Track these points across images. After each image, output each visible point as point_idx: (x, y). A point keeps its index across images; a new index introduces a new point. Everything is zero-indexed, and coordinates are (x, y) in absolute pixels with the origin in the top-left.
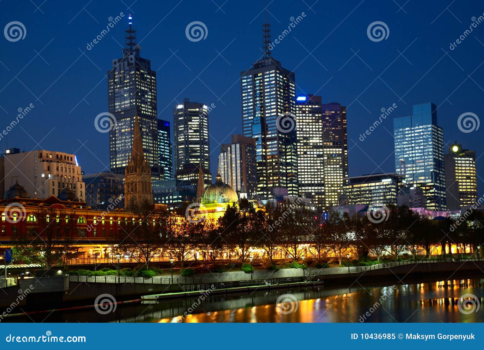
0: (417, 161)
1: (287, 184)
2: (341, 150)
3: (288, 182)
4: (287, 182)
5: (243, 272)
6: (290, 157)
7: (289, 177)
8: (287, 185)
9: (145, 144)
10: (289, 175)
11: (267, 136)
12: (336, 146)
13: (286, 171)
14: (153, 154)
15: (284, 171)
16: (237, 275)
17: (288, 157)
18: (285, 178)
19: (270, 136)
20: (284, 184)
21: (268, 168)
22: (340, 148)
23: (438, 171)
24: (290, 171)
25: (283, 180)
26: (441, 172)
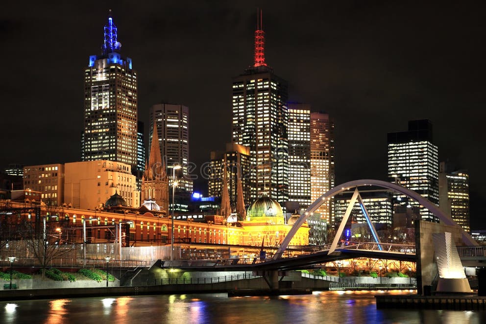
0: (411, 178)
1: (278, 195)
2: (327, 161)
3: (279, 193)
4: (277, 193)
5: (372, 278)
6: (282, 168)
7: (280, 188)
8: (277, 197)
9: (124, 146)
10: (280, 186)
11: (259, 145)
12: (323, 157)
13: (277, 183)
14: (132, 157)
15: (276, 182)
16: (368, 280)
17: (279, 168)
18: (275, 190)
19: (262, 145)
20: (274, 195)
21: (259, 178)
22: (327, 159)
23: (432, 190)
24: (282, 182)
25: (274, 191)
26: (435, 191)
